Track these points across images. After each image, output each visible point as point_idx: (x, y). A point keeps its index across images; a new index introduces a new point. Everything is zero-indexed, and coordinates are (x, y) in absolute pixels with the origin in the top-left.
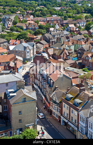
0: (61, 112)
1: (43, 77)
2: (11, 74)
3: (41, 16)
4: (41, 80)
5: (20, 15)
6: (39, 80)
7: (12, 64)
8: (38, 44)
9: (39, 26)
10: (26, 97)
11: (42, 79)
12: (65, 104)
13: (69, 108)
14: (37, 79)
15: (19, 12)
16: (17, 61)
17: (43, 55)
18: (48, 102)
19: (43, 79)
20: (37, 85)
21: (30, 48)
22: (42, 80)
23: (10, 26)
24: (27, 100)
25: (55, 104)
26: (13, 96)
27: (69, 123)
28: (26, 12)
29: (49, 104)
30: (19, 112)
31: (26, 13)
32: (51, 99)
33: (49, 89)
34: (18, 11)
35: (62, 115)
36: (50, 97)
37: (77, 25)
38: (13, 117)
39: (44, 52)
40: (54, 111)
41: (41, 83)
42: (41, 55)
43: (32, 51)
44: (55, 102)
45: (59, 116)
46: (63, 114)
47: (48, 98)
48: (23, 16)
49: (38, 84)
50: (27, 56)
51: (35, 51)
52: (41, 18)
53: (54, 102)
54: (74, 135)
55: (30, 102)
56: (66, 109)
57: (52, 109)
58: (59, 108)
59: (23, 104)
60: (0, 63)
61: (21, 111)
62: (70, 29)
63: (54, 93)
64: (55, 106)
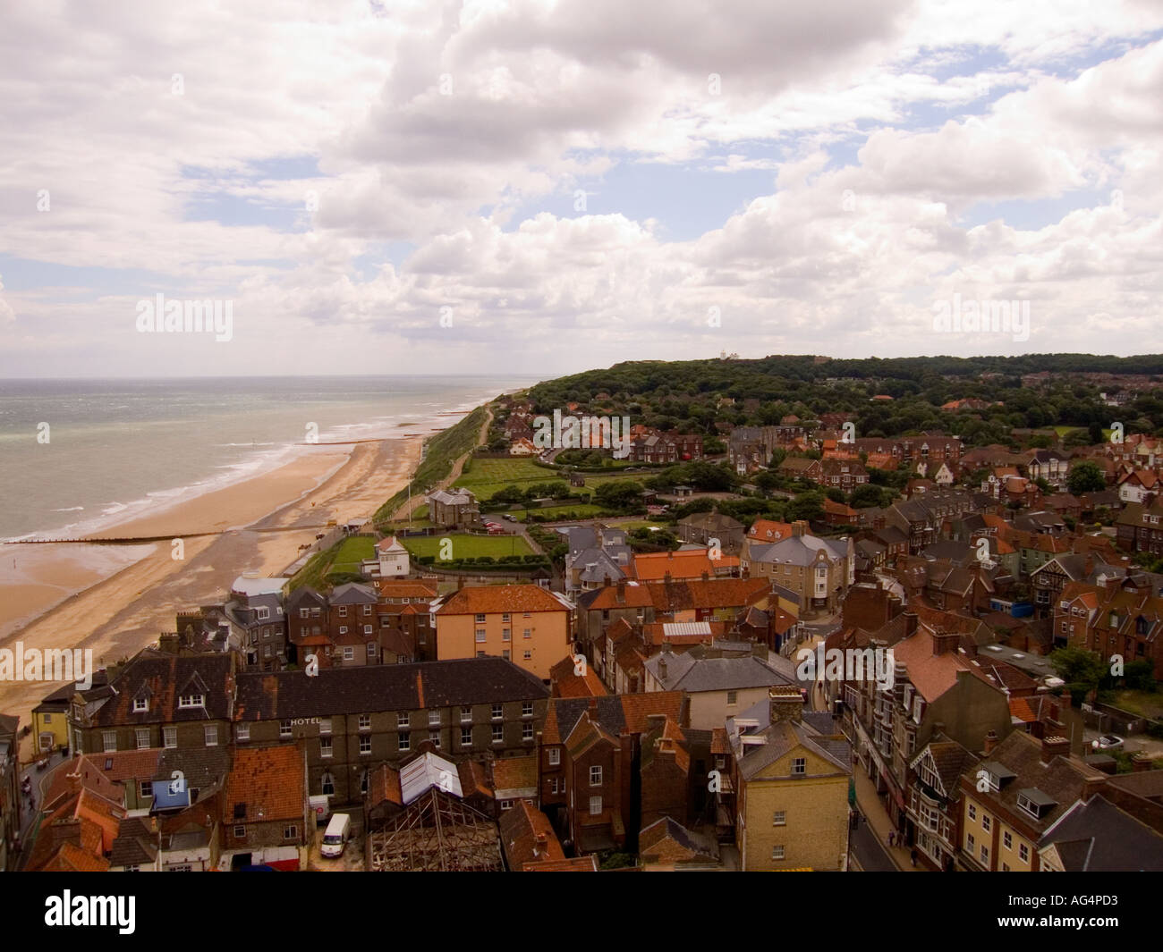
0: (956, 835)
2: (752, 659)
7: (755, 616)
8: (865, 544)
9: (869, 473)
10: (808, 756)
12: (974, 804)
13: (992, 822)
15: (793, 419)
16: (777, 604)
17: (884, 588)
18: (900, 788)
20: (853, 710)
23: (757, 469)
24: (809, 772)
25: (930, 802)
26: (755, 747)
28: (821, 418)
29: (904, 797)
30: (777, 813)
31: (819, 422)
32: (913, 776)
33: (908, 733)
34: (787, 416)
35: (959, 849)
36: (908, 768)
39: (886, 573)
40: (924, 828)
41: (873, 702)
42: (875, 587)
43: (837, 571)
44: (930, 792)
45: (947, 855)
46: (965, 847)
47: (899, 770)
48: (808, 431)
50: (817, 590)
51: (851, 568)
52: (879, 439)
53: (925, 792)
55: (821, 777)
56: (977, 826)
57: (913, 821)
58: (945, 818)
59: (793, 783)
60: (711, 609)
61: (783, 813)
62: (998, 484)
63: (929, 752)
64: (931, 810)
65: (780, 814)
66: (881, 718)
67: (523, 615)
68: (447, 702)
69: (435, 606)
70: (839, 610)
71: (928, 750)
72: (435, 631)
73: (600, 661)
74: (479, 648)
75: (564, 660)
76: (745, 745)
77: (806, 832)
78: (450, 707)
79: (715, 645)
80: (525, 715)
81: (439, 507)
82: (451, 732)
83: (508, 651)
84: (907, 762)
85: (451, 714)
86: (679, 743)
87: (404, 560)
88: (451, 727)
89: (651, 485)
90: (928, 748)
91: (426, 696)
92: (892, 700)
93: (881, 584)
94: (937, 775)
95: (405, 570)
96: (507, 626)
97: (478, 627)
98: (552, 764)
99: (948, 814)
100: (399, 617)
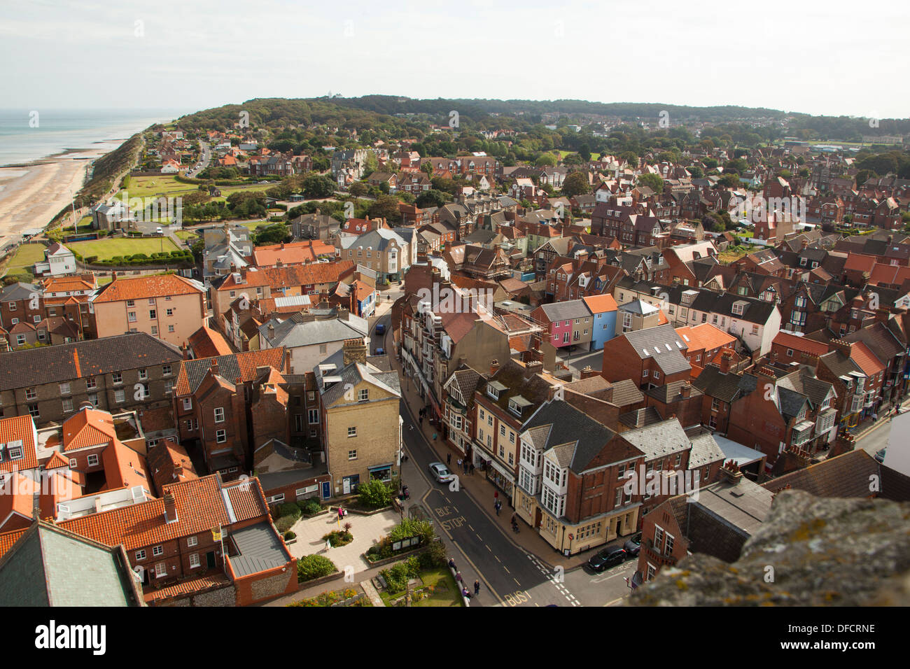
0: (473, 430)
1: (427, 330)
2: (336, 321)
3: (440, 155)
4: (420, 339)
5: (383, 152)
6: (416, 339)
7: (342, 289)
8: (425, 233)
9: (432, 182)
10: (370, 388)
11: (423, 333)
12: (483, 409)
13: (493, 420)
14: (411, 334)
15: (381, 143)
16: (359, 280)
17: (433, 265)
18: (438, 402)
19: (426, 335)
20: (410, 352)
21: (399, 245)
22: (423, 338)
23: (351, 180)
24: (371, 398)
25: (456, 410)
26: (333, 384)
27: (494, 464)
28: (401, 143)
29: (440, 409)
30: (350, 429)
31: (399, 145)
32: (446, 394)
33: (441, 365)
34: (377, 141)
35: (474, 439)
36: (442, 389)
37: (541, 180)
38: (330, 442)
39: (436, 255)
40: (453, 427)
41: (422, 346)
42: (426, 264)
43: (404, 254)
44: (456, 404)
45: (468, 444)
46: (478, 437)
47: (437, 390)
48: (390, 152)
49: (414, 350)
50: (390, 267)
51: (415, 251)
52: (441, 158)
53: (453, 404)
54: (506, 495)
55: (379, 401)
56: (485, 425)
57: (447, 423)
58: (466, 420)
59: (360, 407)
60: (313, 285)
61: (354, 428)
62: (518, 191)
63: (455, 377)
64: (457, 415)
65: (352, 430)
66: (426, 356)
67: (165, 299)
68: (101, 371)
69: (92, 296)
70: (403, 282)
71: (454, 376)
72: (94, 315)
73: (230, 330)
74: (132, 326)
75: (199, 330)
76: (326, 383)
77: (371, 439)
78: (104, 374)
79: (311, 312)
80: (165, 375)
81: (100, 216)
82: (106, 394)
83: (156, 327)
84: (442, 384)
85: (105, 380)
86: (280, 385)
87: (71, 261)
88: (106, 389)
89: (271, 194)
90: (454, 375)
91: (82, 368)
92: (433, 344)
93: (431, 262)
94: (460, 392)
95: (72, 269)
96: (153, 308)
97: (130, 310)
98: (186, 409)
99: (468, 417)
100: (64, 307)
